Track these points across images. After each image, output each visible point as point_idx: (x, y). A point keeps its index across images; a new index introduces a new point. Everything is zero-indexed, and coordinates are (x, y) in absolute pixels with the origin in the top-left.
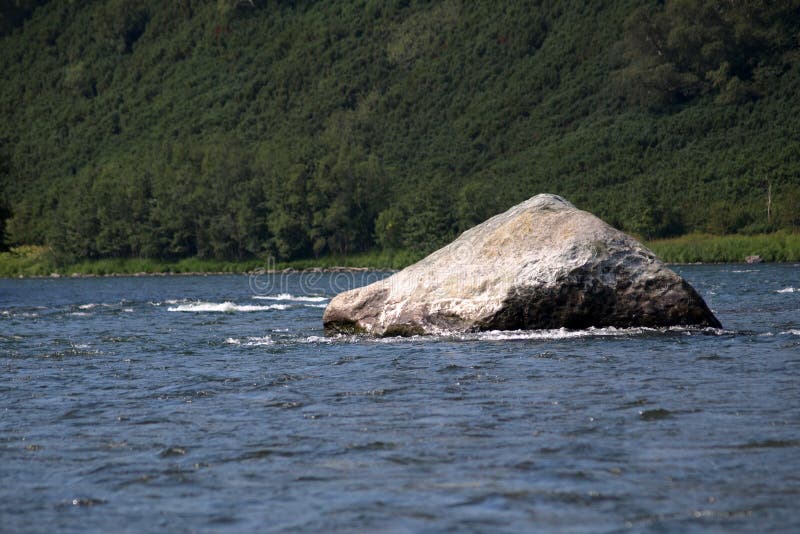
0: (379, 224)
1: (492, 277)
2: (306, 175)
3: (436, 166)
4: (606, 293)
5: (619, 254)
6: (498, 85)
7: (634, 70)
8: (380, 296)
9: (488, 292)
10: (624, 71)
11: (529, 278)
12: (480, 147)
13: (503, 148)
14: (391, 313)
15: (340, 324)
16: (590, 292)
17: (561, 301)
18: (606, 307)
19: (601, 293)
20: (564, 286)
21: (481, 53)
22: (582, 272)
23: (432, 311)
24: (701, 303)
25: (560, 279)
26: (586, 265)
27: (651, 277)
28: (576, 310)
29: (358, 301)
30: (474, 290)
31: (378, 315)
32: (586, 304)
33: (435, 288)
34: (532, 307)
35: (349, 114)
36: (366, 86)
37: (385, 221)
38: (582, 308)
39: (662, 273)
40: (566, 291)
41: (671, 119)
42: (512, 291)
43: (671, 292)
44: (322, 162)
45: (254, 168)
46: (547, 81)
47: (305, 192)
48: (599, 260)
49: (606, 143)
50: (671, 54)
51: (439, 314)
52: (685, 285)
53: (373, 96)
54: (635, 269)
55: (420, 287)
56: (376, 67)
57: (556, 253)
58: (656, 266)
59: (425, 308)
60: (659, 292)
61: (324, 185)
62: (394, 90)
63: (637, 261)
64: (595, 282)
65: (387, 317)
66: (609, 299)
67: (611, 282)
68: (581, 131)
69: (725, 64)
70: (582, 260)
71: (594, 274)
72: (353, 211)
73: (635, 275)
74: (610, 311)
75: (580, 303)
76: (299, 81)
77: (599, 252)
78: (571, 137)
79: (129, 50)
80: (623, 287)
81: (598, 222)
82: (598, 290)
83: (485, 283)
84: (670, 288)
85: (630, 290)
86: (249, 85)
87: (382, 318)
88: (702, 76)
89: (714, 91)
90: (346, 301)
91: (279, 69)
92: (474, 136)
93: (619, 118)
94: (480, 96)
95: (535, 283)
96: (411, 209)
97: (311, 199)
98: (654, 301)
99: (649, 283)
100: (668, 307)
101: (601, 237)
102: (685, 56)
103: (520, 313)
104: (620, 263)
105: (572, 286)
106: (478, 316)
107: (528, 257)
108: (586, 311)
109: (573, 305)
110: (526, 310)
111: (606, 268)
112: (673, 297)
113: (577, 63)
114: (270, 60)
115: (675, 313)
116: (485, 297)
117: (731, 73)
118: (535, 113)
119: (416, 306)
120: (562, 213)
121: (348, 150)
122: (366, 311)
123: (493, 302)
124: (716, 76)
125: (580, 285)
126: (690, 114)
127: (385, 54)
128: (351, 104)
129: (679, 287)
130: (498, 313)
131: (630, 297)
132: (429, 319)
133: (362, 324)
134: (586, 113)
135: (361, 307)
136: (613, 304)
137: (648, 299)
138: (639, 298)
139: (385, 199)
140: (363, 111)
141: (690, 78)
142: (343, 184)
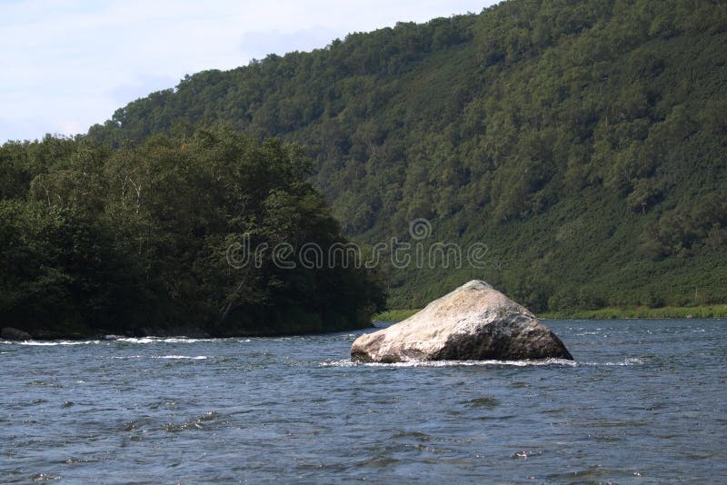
0: (549, 301)
1: (440, 329)
2: (522, 283)
3: (572, 280)
4: (505, 339)
5: (513, 316)
6: (596, 250)
7: (647, 244)
8: (381, 338)
9: (437, 337)
10: (643, 245)
11: (460, 329)
12: (589, 273)
13: (598, 273)
14: (385, 349)
15: (360, 354)
16: (495, 338)
17: (479, 343)
18: (505, 347)
19: (502, 338)
20: (480, 334)
21: (591, 238)
22: (491, 326)
23: (406, 348)
24: (562, 345)
25: (478, 330)
26: (494, 322)
27: (532, 329)
28: (487, 348)
29: (368, 341)
30: (430, 336)
31: (378, 349)
32: (493, 345)
33: (409, 334)
34: (462, 347)
35: (541, 260)
36: (547, 249)
37: (552, 301)
38: (491, 347)
39: (538, 327)
40: (481, 337)
41: (661, 263)
42: (450, 337)
43: (543, 338)
44: (528, 278)
45: (502, 280)
46: (614, 248)
47: (521, 289)
48: (501, 319)
49: (636, 272)
50: (661, 239)
51: (410, 350)
52: (552, 335)
53: (550, 254)
54: (523, 325)
55: (401, 333)
56: (551, 243)
57: (477, 314)
58: (535, 323)
59: (403, 346)
60: (536, 339)
61: (529, 287)
62: (557, 252)
63: (524, 320)
64: (499, 332)
65: (384, 350)
66: (507, 342)
67: (508, 332)
68: (627, 267)
69: (681, 243)
70: (491, 319)
71: (498, 327)
72: (540, 297)
73: (522, 328)
74: (507, 349)
75: (490, 344)
76: (523, 248)
77: (501, 314)
78: (623, 269)
79: (460, 236)
80: (515, 335)
81: (502, 296)
82: (500, 337)
83: (436, 332)
84: (543, 336)
85: (519, 337)
86: (504, 250)
87: (380, 351)
88: (672, 247)
89: (677, 253)
90: (362, 341)
91: (515, 244)
92: (587, 269)
93: (641, 263)
94: (590, 254)
95: (463, 332)
96: (561, 296)
97: (524, 292)
98: (533, 344)
99: (530, 333)
100: (541, 347)
101: (503, 305)
102: (666, 240)
103: (455, 351)
104: (514, 320)
105: (485, 334)
106: (430, 351)
107: (461, 316)
108: (493, 349)
109: (485, 345)
110: (458, 348)
111: (505, 324)
112: (544, 341)
113: (626, 242)
114: (513, 240)
115: (545, 350)
116: (435, 340)
117: (683, 246)
118: (610, 260)
119: (398, 345)
120: (482, 291)
121: (538, 274)
122: (372, 347)
123: (439, 343)
124: (678, 247)
125: (490, 334)
126: (668, 261)
127: (555, 238)
128: (542, 257)
129: (548, 335)
130: (442, 349)
131: (519, 341)
132: (404, 352)
133: (370, 354)
134: (629, 261)
135: (370, 345)
136: (509, 345)
137: (529, 342)
138: (524, 342)
139: (552, 292)
140: (546, 259)
141: (668, 248)
142: (536, 286)
